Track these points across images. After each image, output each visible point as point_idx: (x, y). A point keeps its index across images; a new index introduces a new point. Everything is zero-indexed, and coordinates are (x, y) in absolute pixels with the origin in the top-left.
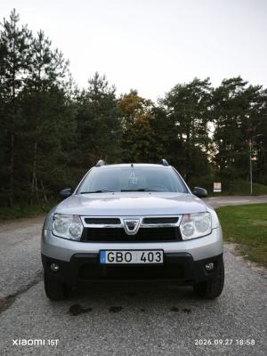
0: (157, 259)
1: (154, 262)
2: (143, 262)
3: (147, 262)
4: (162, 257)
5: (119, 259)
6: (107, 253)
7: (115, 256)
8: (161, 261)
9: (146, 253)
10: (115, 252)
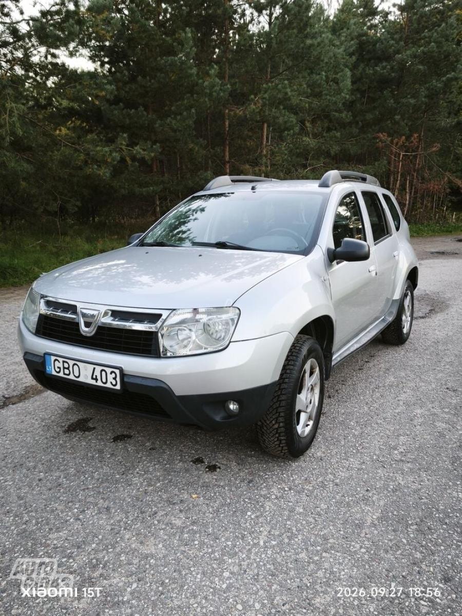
0: (112, 382)
1: (109, 385)
2: (93, 382)
3: (99, 383)
4: (118, 379)
5: (67, 371)
6: (53, 358)
7: (61, 365)
8: (118, 387)
9: (98, 369)
10: (61, 360)
